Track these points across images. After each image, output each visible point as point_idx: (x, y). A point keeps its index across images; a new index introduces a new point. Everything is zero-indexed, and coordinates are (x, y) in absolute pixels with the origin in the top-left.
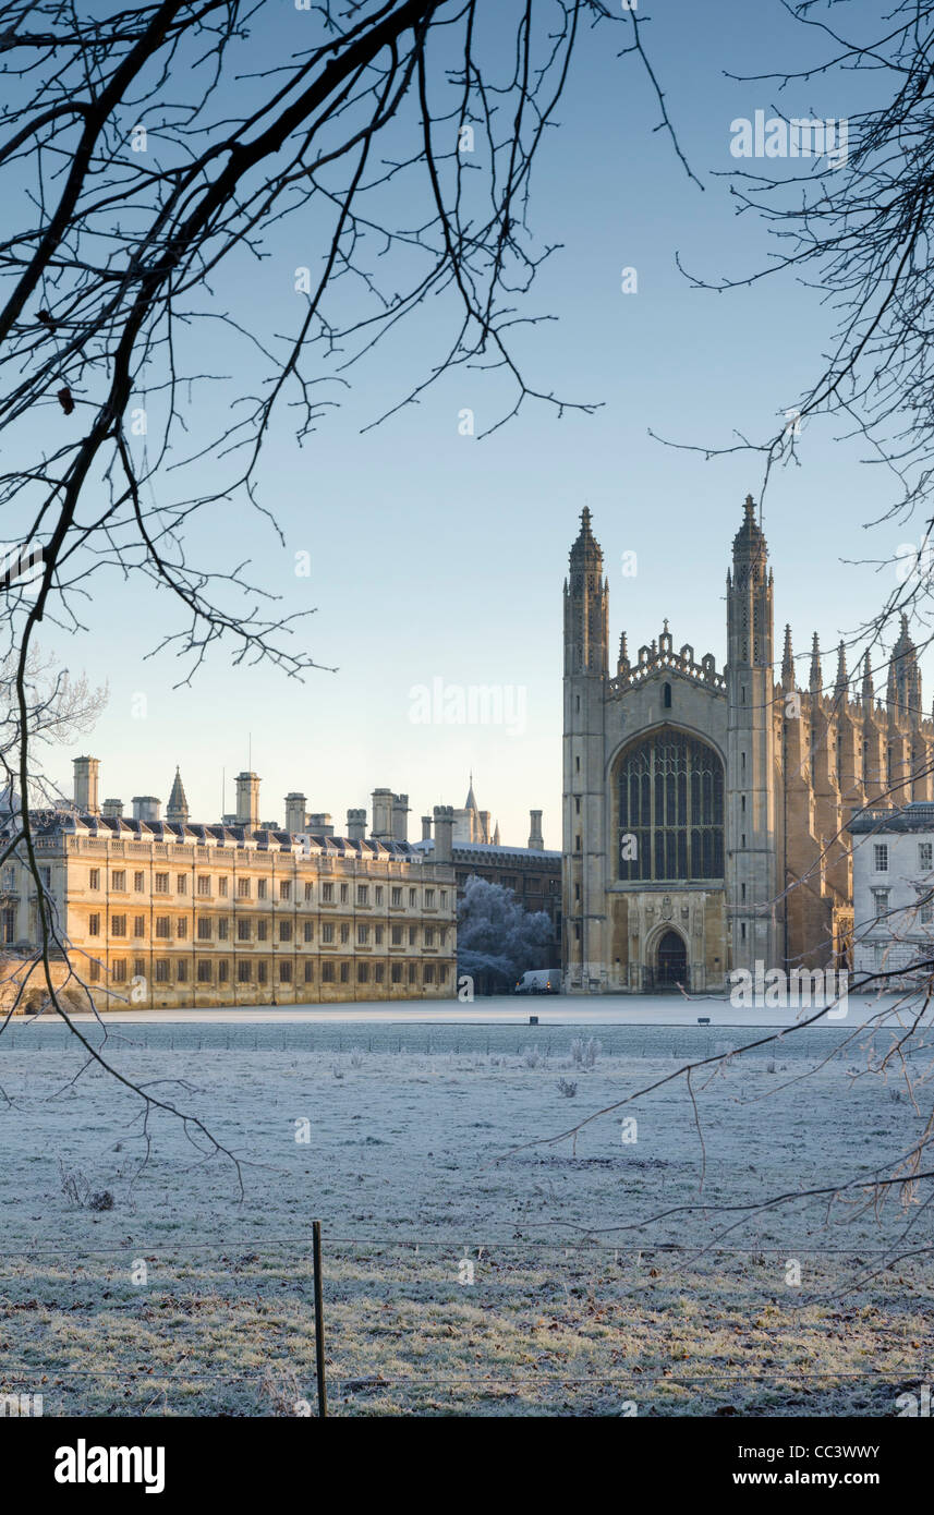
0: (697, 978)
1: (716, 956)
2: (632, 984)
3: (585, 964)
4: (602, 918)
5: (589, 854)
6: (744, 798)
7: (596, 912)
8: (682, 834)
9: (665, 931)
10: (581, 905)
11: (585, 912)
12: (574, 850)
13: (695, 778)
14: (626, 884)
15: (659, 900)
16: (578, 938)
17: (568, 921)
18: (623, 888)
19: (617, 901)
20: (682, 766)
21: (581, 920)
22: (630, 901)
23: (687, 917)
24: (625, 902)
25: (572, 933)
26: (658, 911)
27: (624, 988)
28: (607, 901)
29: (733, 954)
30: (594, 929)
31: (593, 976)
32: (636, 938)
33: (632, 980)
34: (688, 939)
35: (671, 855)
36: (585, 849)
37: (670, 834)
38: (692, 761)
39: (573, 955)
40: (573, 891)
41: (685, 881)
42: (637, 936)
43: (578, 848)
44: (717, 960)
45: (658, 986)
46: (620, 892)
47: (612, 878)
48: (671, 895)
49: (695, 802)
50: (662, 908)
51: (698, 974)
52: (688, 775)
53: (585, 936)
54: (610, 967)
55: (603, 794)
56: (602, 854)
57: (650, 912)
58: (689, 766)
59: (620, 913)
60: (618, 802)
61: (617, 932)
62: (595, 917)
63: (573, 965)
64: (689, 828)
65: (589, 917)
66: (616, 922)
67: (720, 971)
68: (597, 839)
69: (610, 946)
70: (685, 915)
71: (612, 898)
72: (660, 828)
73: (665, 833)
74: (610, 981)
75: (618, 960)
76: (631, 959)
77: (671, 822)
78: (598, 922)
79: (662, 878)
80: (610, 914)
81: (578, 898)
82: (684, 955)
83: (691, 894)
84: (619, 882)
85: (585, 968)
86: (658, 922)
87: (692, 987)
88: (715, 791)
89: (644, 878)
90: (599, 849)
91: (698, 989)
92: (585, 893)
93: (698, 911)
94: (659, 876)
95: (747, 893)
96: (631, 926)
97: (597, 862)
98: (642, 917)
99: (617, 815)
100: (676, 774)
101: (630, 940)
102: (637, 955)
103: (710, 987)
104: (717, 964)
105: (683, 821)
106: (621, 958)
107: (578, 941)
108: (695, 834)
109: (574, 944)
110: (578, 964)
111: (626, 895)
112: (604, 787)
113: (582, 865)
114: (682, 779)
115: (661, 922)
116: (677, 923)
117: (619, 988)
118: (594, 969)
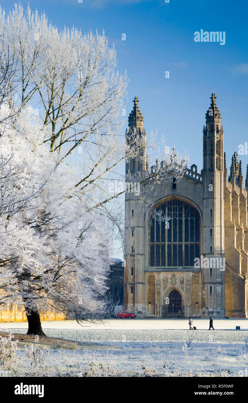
0: (187, 311)
1: (197, 301)
2: (157, 314)
3: (136, 304)
4: (143, 283)
5: (138, 254)
6: (211, 230)
7: (140, 281)
8: (180, 246)
9: (172, 290)
10: (134, 278)
11: (135, 281)
12: (131, 253)
13: (186, 221)
14: (154, 268)
15: (169, 275)
16: (132, 292)
17: (128, 285)
18: (153, 270)
19: (150, 276)
20: (181, 215)
21: (134, 284)
22: (156, 276)
23: (183, 283)
24: (154, 276)
25: (129, 290)
26: (169, 280)
27: (153, 315)
28: (145, 276)
29: (206, 300)
30: (140, 288)
31: (139, 310)
32: (159, 293)
33: (157, 312)
34: (183, 294)
35: (175, 255)
36: (136, 252)
37: (175, 246)
38: (185, 213)
39: (130, 300)
40: (130, 271)
41: (181, 267)
42: (160, 292)
43: (133, 251)
44: (197, 303)
45: (169, 315)
46: (152, 272)
47: (147, 265)
48: (175, 273)
49: (186, 231)
50: (171, 279)
51: (188, 309)
52: (183, 219)
53: (136, 292)
54: (146, 306)
55: (144, 227)
56: (143, 254)
57: (166, 280)
58: (184, 215)
59: (151, 282)
60: (150, 231)
61: (149, 290)
62: (140, 283)
63: (130, 305)
64: (184, 243)
65: (138, 283)
66: (149, 285)
67: (198, 307)
68: (141, 248)
69: (147, 296)
70: (182, 282)
71: (148, 274)
72: (170, 243)
73: (172, 246)
74: (146, 313)
75: (150, 303)
76: (156, 303)
77: (175, 240)
78: (141, 285)
79: (171, 265)
80: (146, 282)
81: (132, 274)
82: (180, 300)
83: (185, 273)
84: (150, 267)
85: (136, 306)
86: (169, 286)
87: (185, 315)
88: (196, 226)
89: (162, 266)
90: (141, 253)
91: (188, 316)
92: (136, 272)
93: (189, 281)
94: (169, 265)
95: (213, 273)
96: (157, 287)
97: (141, 258)
98: (162, 283)
99: (150, 237)
100: (178, 219)
101: (156, 293)
102: (159, 301)
103: (194, 315)
104: (197, 305)
105: (181, 240)
106: (152, 301)
107: (132, 294)
108: (186, 246)
109: (130, 295)
110: (132, 304)
111: (153, 273)
112: (145, 224)
113: (134, 260)
114: (181, 221)
115: (171, 285)
116: (178, 286)
117: (151, 315)
118: (140, 307)
